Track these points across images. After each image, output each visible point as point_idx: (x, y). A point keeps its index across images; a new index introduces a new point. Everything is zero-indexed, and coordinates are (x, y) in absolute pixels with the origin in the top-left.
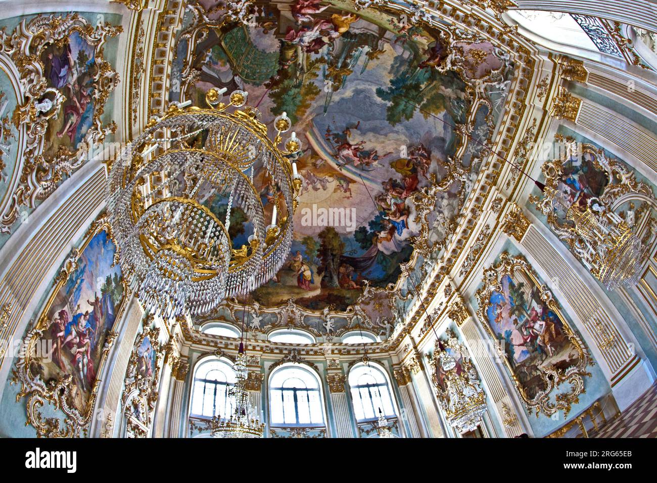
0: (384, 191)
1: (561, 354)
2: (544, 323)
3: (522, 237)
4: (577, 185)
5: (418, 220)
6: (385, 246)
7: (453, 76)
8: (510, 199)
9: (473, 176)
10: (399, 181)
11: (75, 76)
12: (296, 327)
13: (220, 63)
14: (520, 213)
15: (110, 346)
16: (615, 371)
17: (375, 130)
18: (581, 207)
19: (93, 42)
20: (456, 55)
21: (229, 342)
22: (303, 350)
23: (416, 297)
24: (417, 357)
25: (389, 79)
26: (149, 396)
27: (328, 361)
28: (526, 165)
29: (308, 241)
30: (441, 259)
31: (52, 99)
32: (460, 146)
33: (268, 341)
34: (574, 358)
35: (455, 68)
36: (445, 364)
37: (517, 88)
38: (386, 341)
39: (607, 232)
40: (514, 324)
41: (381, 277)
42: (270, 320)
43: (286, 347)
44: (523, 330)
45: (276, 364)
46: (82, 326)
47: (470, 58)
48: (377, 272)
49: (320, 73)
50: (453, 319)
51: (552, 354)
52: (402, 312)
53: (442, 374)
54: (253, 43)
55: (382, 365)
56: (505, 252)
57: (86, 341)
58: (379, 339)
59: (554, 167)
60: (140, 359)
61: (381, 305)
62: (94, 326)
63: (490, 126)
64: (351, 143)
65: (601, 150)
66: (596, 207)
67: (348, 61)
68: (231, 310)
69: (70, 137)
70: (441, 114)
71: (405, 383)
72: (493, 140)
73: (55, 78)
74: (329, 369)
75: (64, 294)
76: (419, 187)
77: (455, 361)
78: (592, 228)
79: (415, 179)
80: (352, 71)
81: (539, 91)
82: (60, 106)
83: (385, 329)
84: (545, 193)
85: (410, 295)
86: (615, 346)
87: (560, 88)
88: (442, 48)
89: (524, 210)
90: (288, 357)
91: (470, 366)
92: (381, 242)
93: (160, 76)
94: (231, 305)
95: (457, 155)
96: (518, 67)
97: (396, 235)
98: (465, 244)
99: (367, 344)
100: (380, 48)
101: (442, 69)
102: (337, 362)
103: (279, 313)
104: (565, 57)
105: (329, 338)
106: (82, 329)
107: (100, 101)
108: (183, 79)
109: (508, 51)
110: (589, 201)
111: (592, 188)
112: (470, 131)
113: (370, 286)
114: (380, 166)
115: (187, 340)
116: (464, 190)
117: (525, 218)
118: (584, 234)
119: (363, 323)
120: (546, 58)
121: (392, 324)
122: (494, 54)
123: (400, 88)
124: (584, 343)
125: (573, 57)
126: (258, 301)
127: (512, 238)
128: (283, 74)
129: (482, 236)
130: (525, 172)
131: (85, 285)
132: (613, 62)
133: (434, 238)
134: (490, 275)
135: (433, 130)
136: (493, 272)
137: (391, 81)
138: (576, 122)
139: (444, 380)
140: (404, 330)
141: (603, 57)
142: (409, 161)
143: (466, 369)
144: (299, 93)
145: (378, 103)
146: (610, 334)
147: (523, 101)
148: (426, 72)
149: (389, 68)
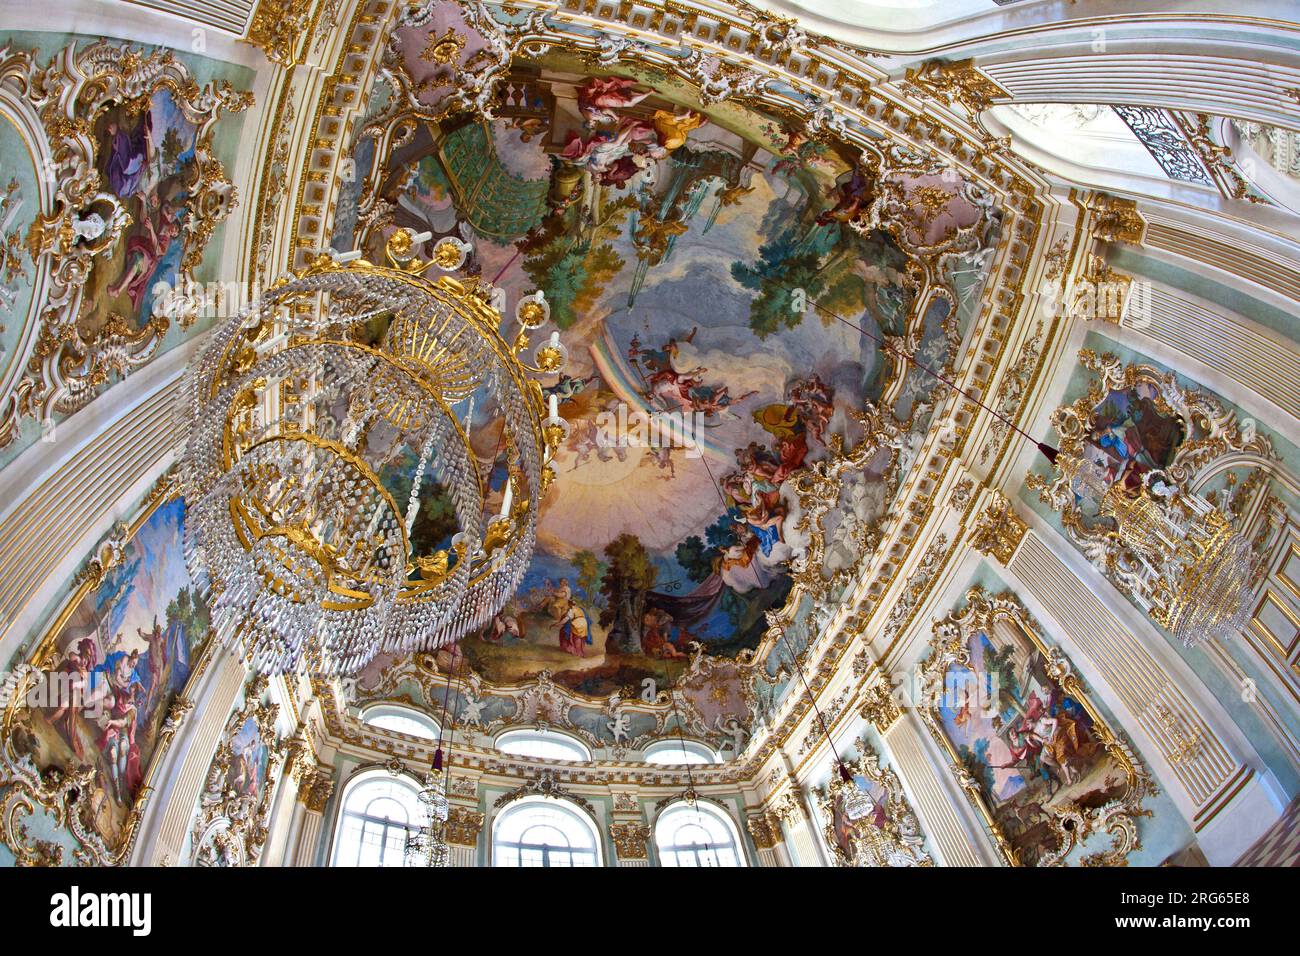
0: (738, 468)
1: (1089, 778)
2: (1054, 722)
3: (1010, 556)
4: (1123, 448)
5: (803, 525)
6: (737, 574)
7: (882, 240)
8: (987, 483)
9: (916, 440)
10: (768, 448)
11: (155, 179)
12: (552, 726)
13: (433, 193)
14: (1007, 508)
15: (177, 724)
16: (1202, 801)
17: (725, 346)
18: (1130, 491)
19: (197, 116)
20: (890, 199)
21: (417, 746)
22: (566, 772)
23: (795, 677)
24: (795, 794)
25: (757, 246)
26: (250, 834)
27: (615, 797)
28: (1020, 415)
29: (585, 561)
30: (848, 602)
31: (106, 216)
32: (892, 380)
33: (494, 750)
34: (1116, 784)
35: (887, 225)
36: (852, 806)
37: (1007, 263)
38: (734, 761)
39: (1183, 534)
40: (994, 726)
41: (726, 636)
42: (501, 710)
43: (531, 765)
44: (1012, 737)
45: (510, 797)
46: (122, 676)
47: (917, 205)
48: (718, 626)
49: (625, 227)
50: (871, 720)
51: (1072, 780)
52: (766, 706)
53: (847, 826)
54: (501, 157)
55: (725, 807)
56: (977, 587)
57: (129, 707)
58: (718, 758)
59: (1076, 415)
60: (235, 760)
61: (725, 690)
62: (146, 681)
63: (951, 339)
64: (678, 370)
65: (1170, 376)
66: (1159, 489)
67: (681, 206)
68: (423, 685)
69: (133, 299)
70: (857, 316)
71: (771, 843)
72: (956, 367)
73: (117, 176)
74: (617, 813)
75: (93, 608)
76: (808, 460)
77: (873, 802)
78: (1151, 529)
79: (801, 445)
80: (687, 227)
81: (1049, 266)
82: (119, 232)
83: (733, 737)
84: (1059, 467)
85: (784, 673)
86: (1201, 753)
87: (1091, 257)
88: (862, 184)
89: (1015, 503)
90: (533, 784)
91: (904, 809)
92: (729, 569)
93: (317, 204)
94: (424, 675)
95: (886, 398)
96: (1010, 220)
97: (760, 554)
98: (897, 573)
99: (694, 766)
100: (743, 182)
101: (862, 226)
102: (634, 799)
103: (519, 698)
104: (1102, 196)
105: (617, 752)
106: (122, 683)
107: (197, 238)
108: (360, 218)
109: (991, 188)
110: (1145, 478)
111: (1151, 452)
112: (913, 351)
113: (703, 653)
114: (733, 418)
115: (331, 734)
116: (897, 467)
117: (1018, 518)
118: (1136, 544)
119: (689, 725)
120: (1064, 201)
121: (746, 728)
122: (963, 195)
123: (778, 264)
124: (1137, 754)
125: (1117, 194)
126: (479, 670)
127: (991, 559)
128: (554, 225)
129: (931, 556)
130: (1020, 427)
131: (135, 598)
132: (1195, 198)
133: (834, 561)
134: (946, 633)
135: (840, 348)
136: (952, 626)
137: (762, 250)
138: (1121, 324)
139: (850, 837)
140: (771, 740)
141: (1175, 190)
142: (791, 409)
143: (895, 817)
144: (581, 265)
145: (735, 292)
146: (1190, 733)
147: (1017, 288)
148: (830, 232)
149: (759, 222)
